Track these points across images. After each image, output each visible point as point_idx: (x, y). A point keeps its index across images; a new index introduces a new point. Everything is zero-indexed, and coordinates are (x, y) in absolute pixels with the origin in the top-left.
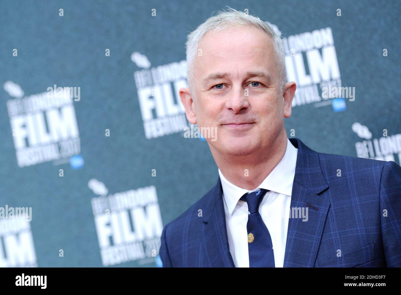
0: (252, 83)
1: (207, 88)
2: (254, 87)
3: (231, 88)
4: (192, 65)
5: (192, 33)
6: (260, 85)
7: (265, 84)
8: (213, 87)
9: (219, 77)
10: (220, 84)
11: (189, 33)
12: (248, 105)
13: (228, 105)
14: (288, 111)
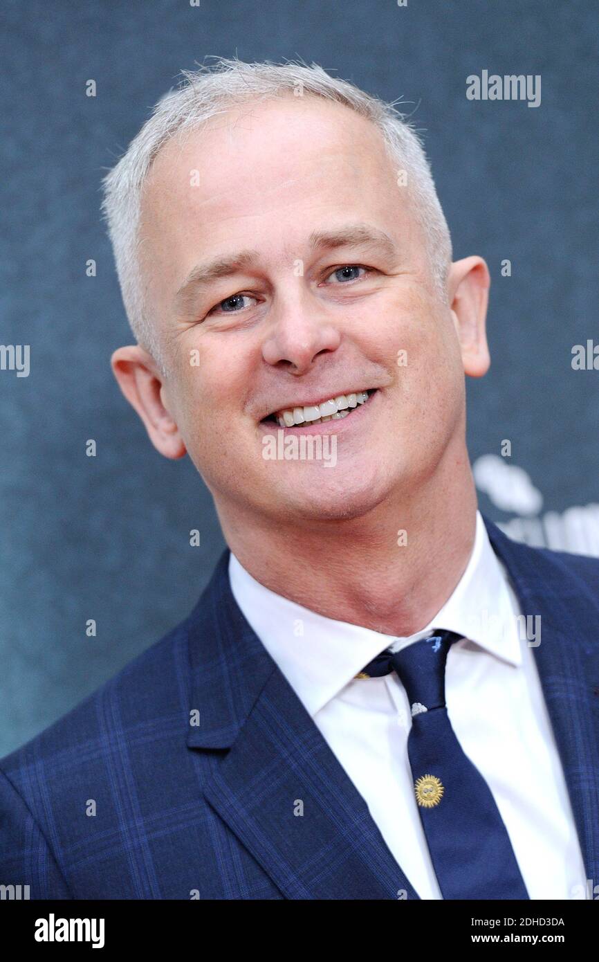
0: (337, 271)
1: (192, 319)
2: (346, 283)
3: (272, 302)
4: (133, 262)
5: (113, 170)
6: (362, 272)
7: (381, 267)
8: (212, 312)
9: (225, 270)
10: (235, 296)
11: (105, 173)
12: (339, 339)
13: (271, 353)
14: (478, 352)
